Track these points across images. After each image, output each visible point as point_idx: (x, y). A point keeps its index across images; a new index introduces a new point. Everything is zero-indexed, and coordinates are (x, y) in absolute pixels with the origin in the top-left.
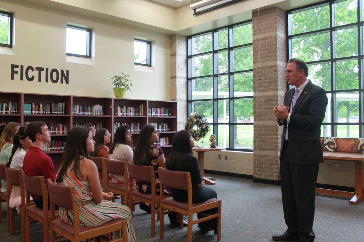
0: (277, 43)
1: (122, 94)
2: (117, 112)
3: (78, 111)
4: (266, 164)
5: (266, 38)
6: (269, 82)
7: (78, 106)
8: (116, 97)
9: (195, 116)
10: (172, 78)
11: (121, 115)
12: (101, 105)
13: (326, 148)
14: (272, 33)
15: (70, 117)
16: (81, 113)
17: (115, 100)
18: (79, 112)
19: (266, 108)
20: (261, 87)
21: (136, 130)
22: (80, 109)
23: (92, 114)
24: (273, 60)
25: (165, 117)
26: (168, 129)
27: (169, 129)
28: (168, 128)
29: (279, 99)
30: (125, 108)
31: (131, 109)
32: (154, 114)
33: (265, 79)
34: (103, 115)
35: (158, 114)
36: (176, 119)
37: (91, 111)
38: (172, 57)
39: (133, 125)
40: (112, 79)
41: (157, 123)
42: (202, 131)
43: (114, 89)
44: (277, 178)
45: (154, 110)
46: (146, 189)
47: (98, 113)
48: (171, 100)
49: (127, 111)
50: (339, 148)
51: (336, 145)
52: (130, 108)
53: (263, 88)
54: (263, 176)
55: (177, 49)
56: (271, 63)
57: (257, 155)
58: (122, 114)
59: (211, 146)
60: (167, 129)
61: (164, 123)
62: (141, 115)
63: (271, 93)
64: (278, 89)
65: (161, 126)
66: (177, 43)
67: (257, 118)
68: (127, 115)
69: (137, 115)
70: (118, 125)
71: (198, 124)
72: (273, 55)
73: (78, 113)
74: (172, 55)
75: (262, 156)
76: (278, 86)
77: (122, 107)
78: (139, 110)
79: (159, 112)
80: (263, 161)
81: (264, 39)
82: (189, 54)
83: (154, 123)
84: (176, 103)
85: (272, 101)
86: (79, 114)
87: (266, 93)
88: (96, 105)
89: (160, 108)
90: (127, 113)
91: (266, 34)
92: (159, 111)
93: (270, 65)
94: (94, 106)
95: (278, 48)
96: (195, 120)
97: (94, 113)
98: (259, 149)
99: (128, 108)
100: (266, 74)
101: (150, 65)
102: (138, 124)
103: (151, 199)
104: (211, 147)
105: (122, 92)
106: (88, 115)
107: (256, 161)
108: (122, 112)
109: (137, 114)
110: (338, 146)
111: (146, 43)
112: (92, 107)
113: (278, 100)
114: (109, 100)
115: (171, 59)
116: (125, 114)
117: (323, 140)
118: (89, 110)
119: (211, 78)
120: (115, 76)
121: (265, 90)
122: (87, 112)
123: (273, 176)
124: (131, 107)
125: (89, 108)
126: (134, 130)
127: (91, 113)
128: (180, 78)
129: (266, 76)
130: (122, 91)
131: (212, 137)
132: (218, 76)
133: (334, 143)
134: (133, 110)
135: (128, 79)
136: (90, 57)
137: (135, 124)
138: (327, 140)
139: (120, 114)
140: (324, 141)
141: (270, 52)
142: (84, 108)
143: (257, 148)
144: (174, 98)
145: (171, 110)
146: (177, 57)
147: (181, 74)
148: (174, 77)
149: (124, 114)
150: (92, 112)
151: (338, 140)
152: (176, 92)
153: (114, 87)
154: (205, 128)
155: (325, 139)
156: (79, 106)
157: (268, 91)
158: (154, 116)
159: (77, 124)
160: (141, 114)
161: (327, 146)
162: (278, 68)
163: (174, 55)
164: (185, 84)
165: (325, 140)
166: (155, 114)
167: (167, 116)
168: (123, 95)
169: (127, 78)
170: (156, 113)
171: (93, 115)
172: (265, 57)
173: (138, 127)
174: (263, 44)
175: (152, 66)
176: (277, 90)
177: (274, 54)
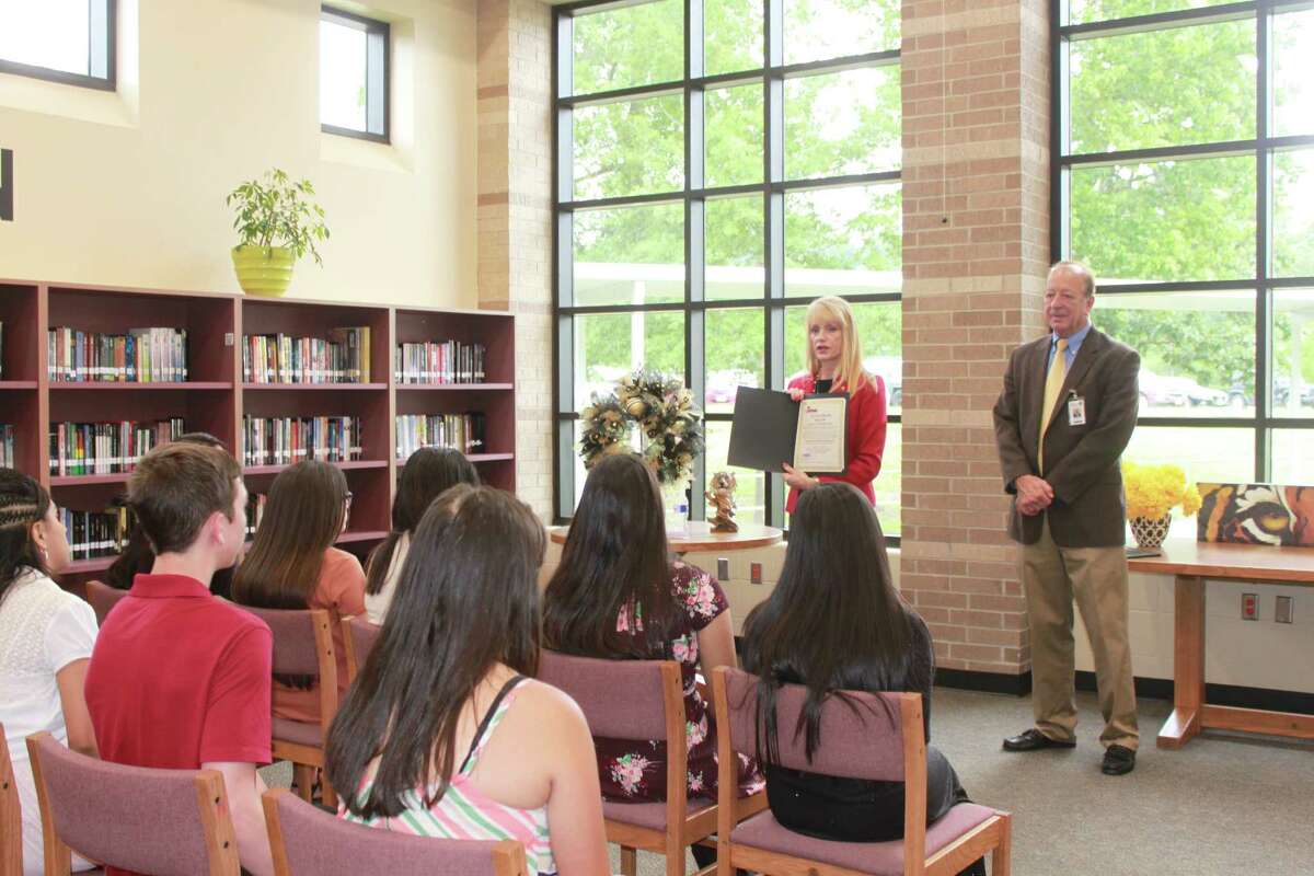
0: (1019, 58)
1: (278, 277)
2: (251, 367)
3: (68, 360)
4: (959, 600)
5: (968, 33)
6: (978, 235)
7: (68, 333)
8: (247, 291)
9: (632, 384)
10: (484, 200)
11: (270, 380)
12: (178, 331)
13: (1245, 530)
14: (995, 9)
15: (35, 392)
16: (82, 370)
17: (246, 303)
18: (74, 367)
19: (962, 352)
20: (943, 253)
21: (335, 451)
22: (79, 350)
23: (135, 379)
24: (999, 134)
25: (460, 386)
26: (473, 443)
27: (479, 443)
28: (474, 437)
29: (1026, 310)
30: (286, 342)
31: (314, 348)
32: (411, 372)
33: (960, 220)
34: (188, 379)
35: (429, 370)
36: (509, 395)
37: (131, 360)
38: (482, 101)
39: (321, 424)
40: (229, 199)
41: (424, 417)
42: (667, 453)
43: (238, 249)
44: (1018, 665)
45: (414, 355)
46: (637, 777)
47: (165, 370)
48: (481, 306)
49: (294, 357)
50: (1305, 531)
51: (1293, 518)
52: (311, 342)
53: (951, 262)
54: (949, 657)
55: (512, 63)
56: (990, 149)
57: (920, 562)
58: (272, 372)
59: (713, 526)
60: (468, 445)
61: (453, 412)
62: (361, 379)
63: (991, 284)
64: (1024, 268)
65: (442, 430)
66: (512, 36)
67: (918, 396)
68: (294, 379)
69: (340, 380)
70: (257, 427)
71: (647, 424)
72: (1000, 111)
73: (68, 370)
74: (483, 93)
75: (941, 566)
76: (1023, 253)
77: (272, 337)
78: (351, 352)
79: (434, 361)
80: (946, 587)
81: (957, 36)
82: (562, 94)
83: (414, 417)
84: (510, 319)
85: (994, 318)
86: (73, 374)
87: (966, 285)
88: (154, 331)
89: (439, 341)
90: (294, 366)
91: (968, 12)
92: (434, 355)
93: (984, 156)
94: (145, 336)
95: (1023, 83)
96: (636, 405)
97: (146, 371)
98: (928, 535)
99: (300, 342)
100: (966, 198)
101: (385, 138)
102: (346, 421)
103: (666, 827)
104: (712, 531)
105: (278, 267)
106: (117, 379)
107: (916, 591)
108: (273, 362)
109: (342, 374)
110: (1303, 522)
111: (364, 26)
112: (135, 340)
113: (1024, 317)
114: (222, 306)
115: (481, 111)
116: (286, 373)
117: (1233, 497)
118: (123, 353)
119: (678, 207)
120: (243, 189)
121: (960, 271)
122: (112, 364)
123: (996, 657)
124: (315, 341)
125: (120, 344)
126: (327, 451)
127: (130, 371)
128: (525, 200)
129: (964, 206)
130: (279, 259)
131: (722, 484)
132: (708, 198)
133: (1284, 508)
134: (323, 352)
135: (303, 204)
136: (110, 84)
137: (330, 421)
138: (1250, 494)
139: (263, 376)
140: (1239, 501)
141: (988, 101)
142: (99, 344)
143: (917, 532)
144: (497, 298)
145: (484, 355)
146: (513, 101)
147: (527, 182)
148: (494, 199)
149: (282, 373)
150: (136, 367)
151: (1304, 496)
152: (504, 268)
153: (239, 239)
154: (681, 443)
155: (1239, 492)
156: (74, 337)
157: (973, 274)
158: (413, 380)
159: (62, 427)
160: (358, 373)
161: (1249, 524)
162: (1023, 172)
163: (494, 91)
164: (542, 233)
165: (1243, 497)
166: (415, 374)
167: (471, 380)
168: (282, 281)
169: (300, 196)
170: (423, 369)
171: (140, 380)
172: (959, 120)
173: (346, 434)
174: (954, 60)
175: (392, 141)
176: (1016, 268)
177: (1004, 107)
